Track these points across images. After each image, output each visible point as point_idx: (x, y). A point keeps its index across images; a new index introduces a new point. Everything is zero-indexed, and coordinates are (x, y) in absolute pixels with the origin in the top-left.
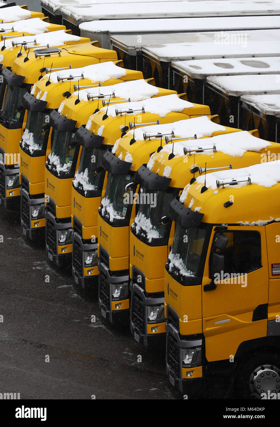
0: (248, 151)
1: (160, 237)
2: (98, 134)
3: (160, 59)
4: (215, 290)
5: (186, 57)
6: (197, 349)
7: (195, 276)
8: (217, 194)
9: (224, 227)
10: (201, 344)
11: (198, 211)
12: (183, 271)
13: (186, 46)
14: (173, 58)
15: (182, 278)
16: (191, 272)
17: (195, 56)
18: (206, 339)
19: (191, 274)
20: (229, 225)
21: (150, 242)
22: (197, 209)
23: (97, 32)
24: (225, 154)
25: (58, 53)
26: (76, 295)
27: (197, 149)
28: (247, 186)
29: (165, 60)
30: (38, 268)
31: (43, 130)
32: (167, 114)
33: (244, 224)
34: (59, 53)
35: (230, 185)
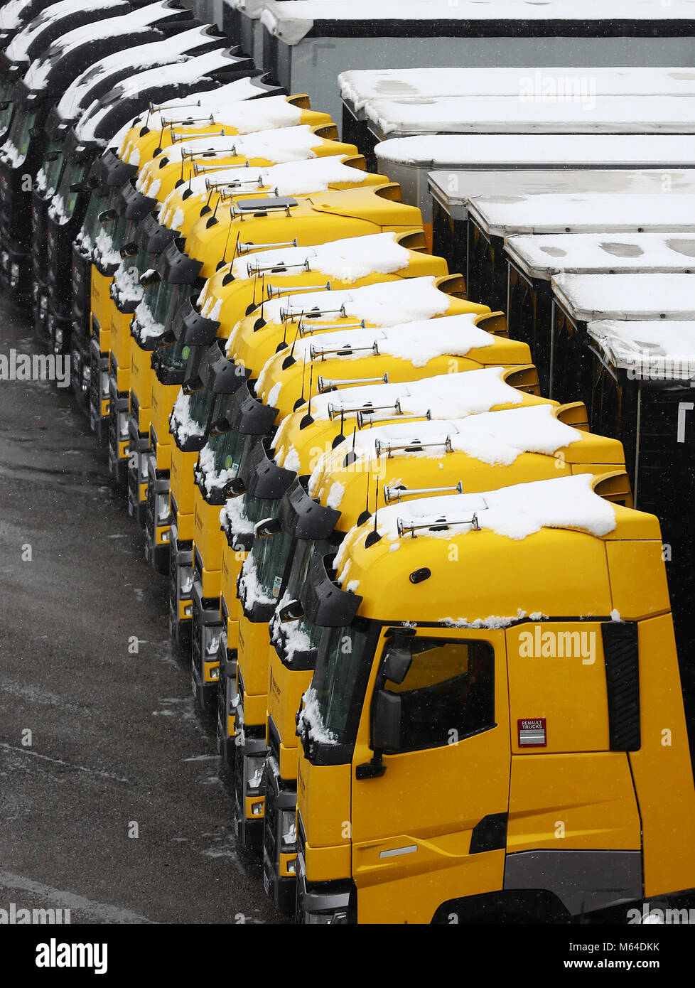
0: (527, 452)
1: (311, 648)
2: (268, 403)
3: (490, 230)
4: (382, 778)
5: (551, 227)
6: (338, 916)
7: (338, 742)
8: (397, 550)
9: (406, 630)
10: (347, 904)
11: (353, 589)
12: (317, 730)
13: (573, 200)
14: (520, 227)
15: (311, 746)
16: (331, 733)
17: (574, 225)
18: (359, 892)
19: (330, 739)
20: (420, 624)
21: (290, 660)
22: (352, 585)
23: (408, 164)
24: (471, 458)
25: (284, 209)
26: (214, 779)
27: (408, 444)
28: (468, 533)
29: (500, 231)
30: (166, 713)
31: (189, 389)
32: (430, 360)
33: (456, 623)
34: (287, 210)
35: (431, 530)
